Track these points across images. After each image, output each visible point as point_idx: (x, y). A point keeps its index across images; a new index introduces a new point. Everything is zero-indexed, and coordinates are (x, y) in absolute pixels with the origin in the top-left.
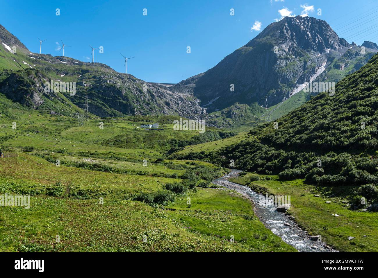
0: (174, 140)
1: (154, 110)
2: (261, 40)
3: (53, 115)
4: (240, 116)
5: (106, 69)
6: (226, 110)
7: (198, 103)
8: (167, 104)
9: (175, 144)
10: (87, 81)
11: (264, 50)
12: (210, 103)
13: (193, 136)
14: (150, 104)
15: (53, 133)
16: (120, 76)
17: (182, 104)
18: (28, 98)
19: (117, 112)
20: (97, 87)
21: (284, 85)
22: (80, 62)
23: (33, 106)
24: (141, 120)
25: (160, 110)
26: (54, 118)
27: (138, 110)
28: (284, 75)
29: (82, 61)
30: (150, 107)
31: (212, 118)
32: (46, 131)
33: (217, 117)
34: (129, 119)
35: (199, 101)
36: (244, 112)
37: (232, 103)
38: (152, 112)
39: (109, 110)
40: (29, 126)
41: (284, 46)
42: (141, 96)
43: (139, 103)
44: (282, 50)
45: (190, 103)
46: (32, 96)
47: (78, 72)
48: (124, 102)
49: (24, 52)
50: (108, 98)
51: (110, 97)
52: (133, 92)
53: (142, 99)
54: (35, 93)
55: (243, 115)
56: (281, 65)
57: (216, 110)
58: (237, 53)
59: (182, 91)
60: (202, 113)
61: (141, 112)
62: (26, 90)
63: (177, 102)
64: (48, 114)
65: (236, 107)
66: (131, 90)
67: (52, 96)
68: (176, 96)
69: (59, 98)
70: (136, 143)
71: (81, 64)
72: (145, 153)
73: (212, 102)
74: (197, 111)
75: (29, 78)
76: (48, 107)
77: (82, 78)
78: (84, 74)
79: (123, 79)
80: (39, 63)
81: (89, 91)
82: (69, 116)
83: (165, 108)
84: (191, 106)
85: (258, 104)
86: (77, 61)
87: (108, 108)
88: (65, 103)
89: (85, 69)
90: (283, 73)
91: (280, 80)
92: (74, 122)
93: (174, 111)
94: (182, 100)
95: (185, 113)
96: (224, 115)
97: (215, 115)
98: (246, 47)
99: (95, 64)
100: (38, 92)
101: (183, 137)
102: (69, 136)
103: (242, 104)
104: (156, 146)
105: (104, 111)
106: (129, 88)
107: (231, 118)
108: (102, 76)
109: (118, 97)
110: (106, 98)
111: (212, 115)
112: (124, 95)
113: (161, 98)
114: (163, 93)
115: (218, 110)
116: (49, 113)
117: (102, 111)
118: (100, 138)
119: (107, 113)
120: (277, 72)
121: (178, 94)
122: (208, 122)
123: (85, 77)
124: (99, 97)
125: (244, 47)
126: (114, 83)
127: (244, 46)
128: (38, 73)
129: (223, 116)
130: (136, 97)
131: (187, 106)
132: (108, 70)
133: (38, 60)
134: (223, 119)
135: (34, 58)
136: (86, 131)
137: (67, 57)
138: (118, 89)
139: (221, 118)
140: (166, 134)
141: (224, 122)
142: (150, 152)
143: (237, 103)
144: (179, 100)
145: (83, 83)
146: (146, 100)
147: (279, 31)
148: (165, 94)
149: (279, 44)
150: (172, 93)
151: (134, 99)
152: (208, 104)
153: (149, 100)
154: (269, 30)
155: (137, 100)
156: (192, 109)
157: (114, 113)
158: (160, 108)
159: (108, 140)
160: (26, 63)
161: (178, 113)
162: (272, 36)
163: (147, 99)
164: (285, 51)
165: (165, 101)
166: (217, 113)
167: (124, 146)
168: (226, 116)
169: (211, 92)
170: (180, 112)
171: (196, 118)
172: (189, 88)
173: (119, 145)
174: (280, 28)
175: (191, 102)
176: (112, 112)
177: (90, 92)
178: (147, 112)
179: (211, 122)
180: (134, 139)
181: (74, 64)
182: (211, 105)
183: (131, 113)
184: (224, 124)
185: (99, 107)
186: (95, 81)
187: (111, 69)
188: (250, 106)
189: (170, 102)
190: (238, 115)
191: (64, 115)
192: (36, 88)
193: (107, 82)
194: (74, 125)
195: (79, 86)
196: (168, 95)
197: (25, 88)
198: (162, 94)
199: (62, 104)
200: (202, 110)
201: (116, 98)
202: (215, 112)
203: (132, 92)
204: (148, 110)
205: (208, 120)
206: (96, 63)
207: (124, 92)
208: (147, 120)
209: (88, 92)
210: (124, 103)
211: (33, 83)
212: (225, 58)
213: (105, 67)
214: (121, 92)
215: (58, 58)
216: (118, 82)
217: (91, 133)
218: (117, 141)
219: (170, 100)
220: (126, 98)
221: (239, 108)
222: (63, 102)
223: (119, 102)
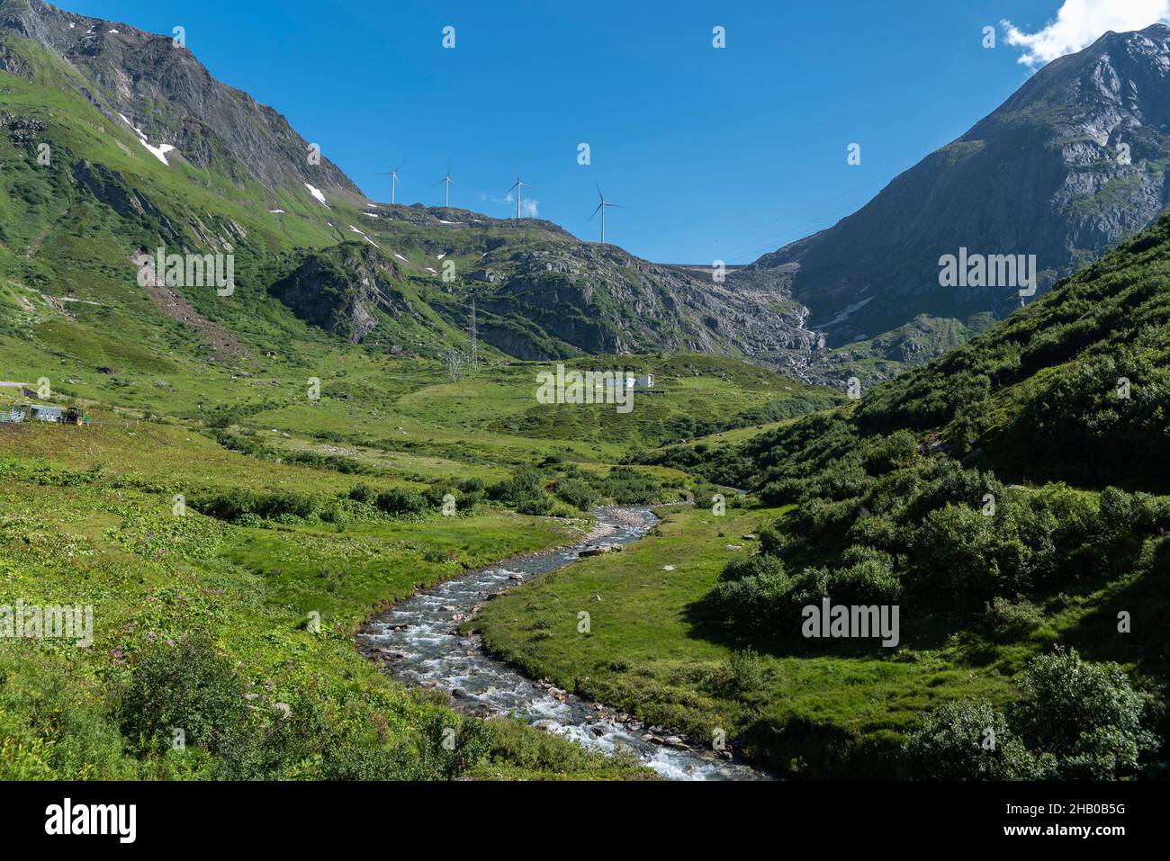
0: (685, 421)
1: (670, 342)
2: (1014, 115)
3: (395, 356)
4: (932, 354)
5: (550, 233)
6: (886, 337)
7: (804, 318)
8: (711, 323)
9: (685, 431)
10: (496, 269)
11: (1023, 148)
12: (842, 317)
13: (744, 411)
14: (658, 324)
15: (380, 400)
16: (583, 252)
17: (754, 322)
18: (342, 316)
19: (567, 347)
20: (519, 282)
21: (1087, 255)
22: (484, 219)
23: (351, 335)
24: (609, 366)
25: (686, 341)
26: (395, 364)
27: (626, 340)
28: (1090, 219)
29: (489, 216)
30: (659, 333)
31: (842, 361)
32: (366, 395)
33: (857, 358)
34: (578, 365)
35: (806, 311)
36: (944, 342)
37: (909, 317)
38: (663, 347)
39: (547, 342)
40: (331, 381)
41: (1094, 130)
42: (635, 303)
43: (630, 321)
44: (1086, 142)
45: (781, 320)
46: (349, 311)
47: (478, 244)
48: (587, 320)
49: (351, 202)
50: (547, 312)
51: (550, 309)
52: (613, 291)
53: (639, 311)
54: (357, 302)
55: (942, 351)
56: (1079, 191)
57: (856, 338)
58: (933, 163)
59: (757, 286)
60: (814, 347)
61: (632, 347)
62: (338, 296)
63: (740, 316)
64: (385, 353)
65: (918, 327)
66: (609, 287)
67: (399, 309)
68: (739, 299)
69: (417, 314)
70: (580, 427)
71: (486, 224)
72: (572, 450)
73: (849, 315)
74: (798, 343)
75: (345, 265)
76: (387, 336)
77: (487, 261)
78: (494, 249)
79: (588, 258)
80: (387, 227)
81: (498, 294)
82: (435, 358)
83: (703, 335)
84: (781, 329)
85: (994, 316)
86: (479, 217)
87: (545, 338)
88: (431, 326)
89: (496, 236)
90: (1086, 217)
91: (1073, 240)
92: (439, 374)
93: (730, 344)
94: (756, 311)
95: (763, 348)
96: (880, 352)
97: (852, 353)
98: (962, 141)
99: (523, 223)
100: (365, 300)
101: (715, 412)
102: (415, 406)
103: (940, 320)
104: (632, 436)
105: (535, 344)
106: (603, 283)
107: (902, 361)
108: (535, 254)
109: (572, 307)
110: (542, 310)
111: (843, 352)
112: (589, 301)
113: (692, 306)
114: (699, 293)
115: (864, 336)
116: (387, 350)
117: (530, 346)
118: (491, 413)
119: (543, 349)
120: (1064, 211)
121: (746, 294)
122: (828, 373)
123: (493, 258)
124: (523, 308)
125: (955, 144)
126: (563, 270)
127: (957, 140)
128: (367, 251)
129: (875, 355)
130: (623, 306)
131: (771, 328)
132: (553, 237)
133: (385, 220)
134: (877, 364)
135: (376, 216)
136: (461, 394)
137: (455, 209)
138: (571, 285)
139: (871, 360)
140: (667, 403)
141: (878, 374)
142: (593, 449)
143: (924, 315)
144: (747, 312)
145: (487, 273)
146: (649, 313)
147: (1079, 84)
148: (707, 296)
149: (1074, 125)
150: (728, 292)
151: (615, 311)
152: (836, 321)
153: (656, 313)
154: (1045, 81)
155: (624, 315)
156: (784, 335)
157: (560, 351)
158: (687, 336)
159: (509, 418)
160: (356, 230)
161: (742, 348)
162: (1049, 101)
163: (651, 311)
164: (1096, 145)
165: (704, 316)
166: (858, 346)
167: (545, 435)
168: (885, 356)
169: (845, 284)
170: (747, 346)
171: (794, 363)
172: (782, 276)
173: (532, 432)
174: (1083, 73)
175: (783, 316)
176: (555, 348)
177: (500, 296)
178: (650, 346)
179: (836, 373)
180: (576, 417)
181: (471, 225)
182: (842, 323)
183: (605, 349)
184: (875, 378)
185: (522, 336)
186: (517, 267)
187: (564, 232)
188: (966, 324)
189: (719, 319)
190: (924, 351)
191: (422, 356)
192: (361, 289)
193: (546, 268)
194: (438, 379)
195: (477, 282)
196: (715, 299)
197: (335, 290)
198: (697, 295)
199: (423, 328)
200: (813, 338)
201: (567, 310)
202: (853, 344)
203: (610, 293)
204: (652, 342)
205: (828, 367)
206: (525, 219)
207: (588, 293)
208: (626, 367)
209: (496, 297)
210: (588, 322)
211: (355, 278)
212: (894, 181)
213: (547, 229)
214: (580, 294)
215: (432, 211)
216: (576, 268)
217: (470, 398)
218: (529, 421)
219: (721, 312)
220: (593, 311)
221: (929, 331)
222: (424, 324)
223: (574, 319)
